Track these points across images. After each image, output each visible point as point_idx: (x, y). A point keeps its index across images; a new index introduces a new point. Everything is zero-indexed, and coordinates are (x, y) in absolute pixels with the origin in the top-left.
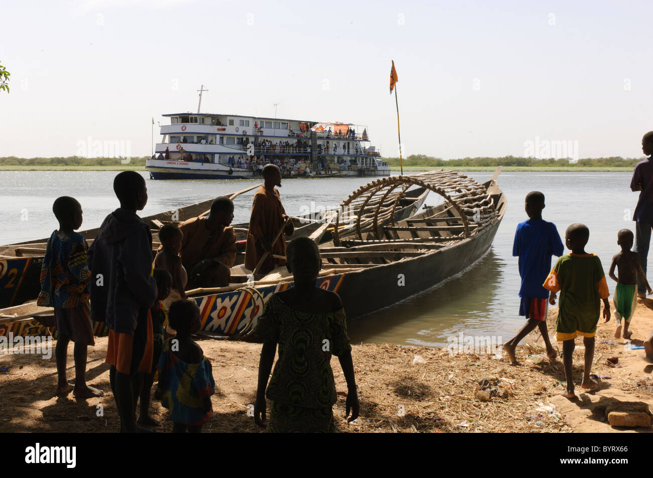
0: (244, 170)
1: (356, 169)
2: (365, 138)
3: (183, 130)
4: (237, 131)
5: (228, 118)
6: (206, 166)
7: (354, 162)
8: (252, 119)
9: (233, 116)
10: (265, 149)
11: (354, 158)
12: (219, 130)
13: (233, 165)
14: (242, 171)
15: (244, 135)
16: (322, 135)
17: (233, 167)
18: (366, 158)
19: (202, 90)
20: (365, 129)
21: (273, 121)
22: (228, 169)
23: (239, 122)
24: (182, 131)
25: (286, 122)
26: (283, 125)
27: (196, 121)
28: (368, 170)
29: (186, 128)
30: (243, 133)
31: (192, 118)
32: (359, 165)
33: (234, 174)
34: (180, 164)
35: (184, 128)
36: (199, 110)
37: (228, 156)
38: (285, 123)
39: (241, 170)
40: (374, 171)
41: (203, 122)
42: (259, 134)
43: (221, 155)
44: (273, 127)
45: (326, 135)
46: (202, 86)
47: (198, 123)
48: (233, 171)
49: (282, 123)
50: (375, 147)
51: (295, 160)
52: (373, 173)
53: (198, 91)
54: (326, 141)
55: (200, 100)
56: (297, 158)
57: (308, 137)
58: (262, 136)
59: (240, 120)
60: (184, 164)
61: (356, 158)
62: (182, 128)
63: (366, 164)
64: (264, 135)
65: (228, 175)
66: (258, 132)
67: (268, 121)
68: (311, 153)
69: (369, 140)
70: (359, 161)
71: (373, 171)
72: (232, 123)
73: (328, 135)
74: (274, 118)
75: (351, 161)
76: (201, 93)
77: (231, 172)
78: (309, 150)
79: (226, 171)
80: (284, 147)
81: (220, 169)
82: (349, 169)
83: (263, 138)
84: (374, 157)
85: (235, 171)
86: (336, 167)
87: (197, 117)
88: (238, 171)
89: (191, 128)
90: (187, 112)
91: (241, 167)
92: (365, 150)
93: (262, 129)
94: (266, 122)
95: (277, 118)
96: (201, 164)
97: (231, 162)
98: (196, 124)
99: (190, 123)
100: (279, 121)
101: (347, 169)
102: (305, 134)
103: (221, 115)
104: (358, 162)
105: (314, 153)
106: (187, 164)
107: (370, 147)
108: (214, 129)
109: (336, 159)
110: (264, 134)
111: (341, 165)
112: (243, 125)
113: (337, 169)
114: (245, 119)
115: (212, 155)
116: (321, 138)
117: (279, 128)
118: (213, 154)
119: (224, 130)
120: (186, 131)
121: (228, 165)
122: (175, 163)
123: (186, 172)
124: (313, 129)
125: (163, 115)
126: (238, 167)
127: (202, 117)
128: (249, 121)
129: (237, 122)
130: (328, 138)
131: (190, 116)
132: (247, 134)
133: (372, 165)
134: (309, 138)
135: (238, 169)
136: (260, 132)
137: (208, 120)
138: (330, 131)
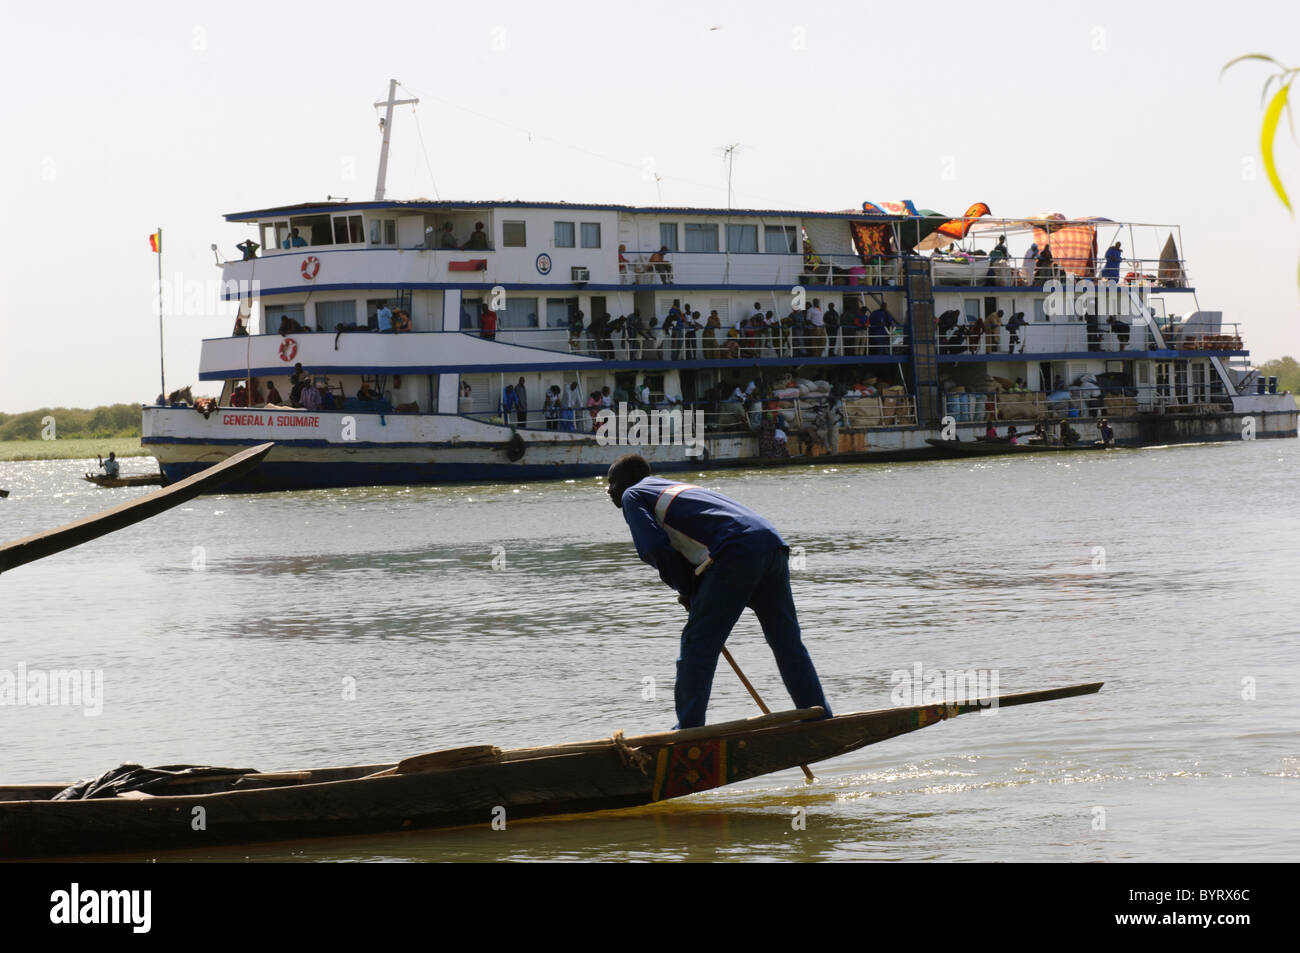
0: (579, 437)
1: (1131, 413)
2: (1171, 275)
3: (306, 276)
4: (545, 271)
5: (499, 217)
6: (401, 429)
7: (1119, 383)
8: (614, 215)
9: (518, 205)
10: (680, 346)
11: (1119, 368)
12: (454, 267)
13: (522, 416)
14: (573, 443)
15: (580, 287)
16: (961, 272)
17: (523, 427)
18: (1180, 365)
19: (391, 103)
20: (1171, 241)
21: (721, 222)
22: (502, 435)
23: (550, 232)
24: (302, 282)
25: (783, 222)
26: (774, 235)
27: (357, 236)
28: (1188, 414)
29: (318, 267)
30: (574, 277)
31: (340, 222)
32: (1146, 396)
33: (532, 457)
34: (282, 423)
35: (310, 268)
36: (381, 189)
37: (504, 381)
38: (781, 226)
39: (564, 436)
40: (1218, 419)
41: (390, 238)
42: (656, 278)
43: (470, 378)
44: (722, 247)
45: (980, 270)
46: (394, 83)
47: (364, 245)
48: (529, 444)
49: (768, 228)
50: (1219, 315)
51: (827, 385)
52: (1214, 426)
53: (376, 105)
54: (982, 297)
55: (386, 142)
56: (843, 376)
57: (892, 283)
58: (669, 287)
59: (557, 223)
60: (299, 422)
61: (1129, 366)
62: (304, 266)
63: (1181, 390)
64: (676, 281)
65: (505, 461)
66: (650, 269)
67: (701, 220)
68: (906, 352)
69: (1189, 284)
70: (1145, 379)
71: (1210, 417)
72: (516, 235)
73: (991, 272)
74: (724, 206)
75: (1102, 380)
76: (390, 113)
77: (516, 447)
78: (898, 340)
79: (496, 446)
80: (776, 333)
81: (464, 438)
82: (1093, 413)
83: (672, 296)
84: (1215, 360)
85: (537, 444)
86: (1027, 410)
87: (360, 217)
88: (554, 444)
89: (341, 264)
90: (324, 200)
91: (567, 427)
92: (1172, 328)
93: (667, 257)
94: (689, 228)
95: (734, 207)
96: (375, 418)
97: (513, 404)
98: (359, 246)
99: (335, 246)
100: (756, 221)
101: (1085, 416)
102: (876, 271)
103: (463, 205)
104: (1138, 384)
105: (919, 350)
106: (314, 423)
107: (1198, 315)
108: (435, 266)
109: (1033, 375)
110: (679, 277)
111: (1053, 400)
112: (574, 246)
113: (1034, 417)
114: (578, 217)
115: (430, 378)
116: (953, 285)
117: (756, 251)
118: (432, 374)
119: (481, 266)
120: (320, 280)
121: (501, 420)
122: (258, 421)
123: (313, 456)
124: (924, 251)
125: (232, 218)
126: (551, 427)
127: (385, 216)
128: (598, 225)
129: (540, 232)
130: (990, 283)
131: (334, 215)
132: (591, 281)
133: (1208, 394)
134: (897, 289)
135: (549, 436)
136: (660, 268)
137: (414, 230)
138: (1001, 251)
